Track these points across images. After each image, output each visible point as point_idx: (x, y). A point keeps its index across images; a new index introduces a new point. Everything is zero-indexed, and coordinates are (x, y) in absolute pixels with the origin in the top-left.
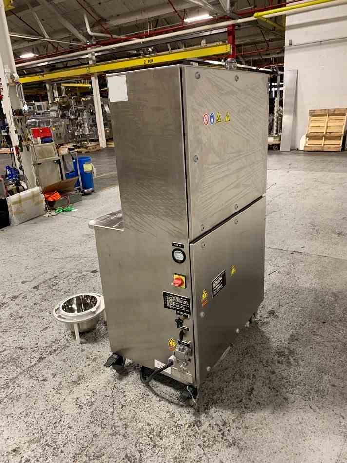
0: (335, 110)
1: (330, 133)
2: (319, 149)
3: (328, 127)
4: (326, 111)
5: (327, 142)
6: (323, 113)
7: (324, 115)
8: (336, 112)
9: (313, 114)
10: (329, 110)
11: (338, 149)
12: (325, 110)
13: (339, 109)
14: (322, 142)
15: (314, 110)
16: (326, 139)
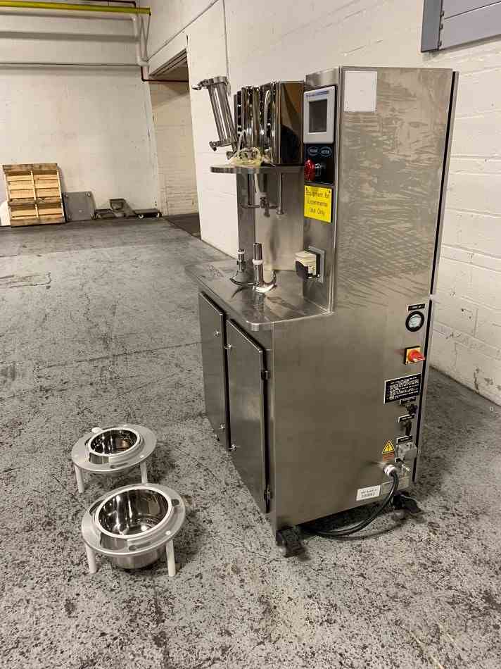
0: (41, 166)
1: (43, 198)
2: (35, 222)
3: (38, 191)
4: (29, 167)
5: (43, 211)
6: (24, 169)
7: (28, 173)
8: (43, 169)
9: (9, 171)
10: (32, 165)
11: (61, 219)
12: (26, 165)
13: (46, 165)
14: (35, 212)
15: (10, 166)
16: (40, 207)
